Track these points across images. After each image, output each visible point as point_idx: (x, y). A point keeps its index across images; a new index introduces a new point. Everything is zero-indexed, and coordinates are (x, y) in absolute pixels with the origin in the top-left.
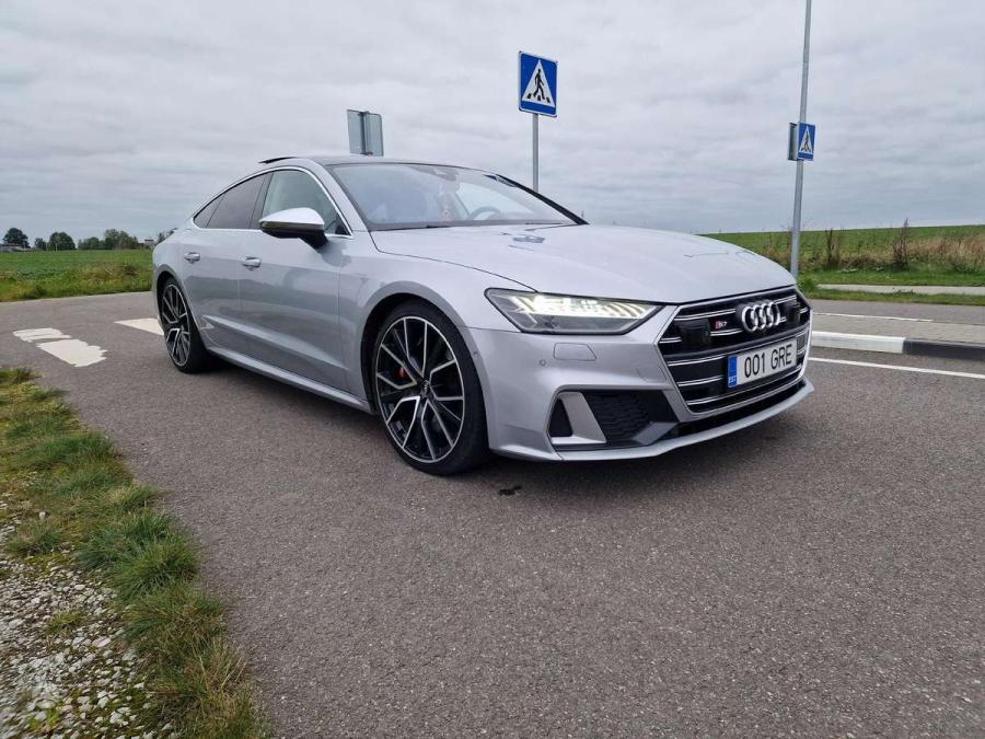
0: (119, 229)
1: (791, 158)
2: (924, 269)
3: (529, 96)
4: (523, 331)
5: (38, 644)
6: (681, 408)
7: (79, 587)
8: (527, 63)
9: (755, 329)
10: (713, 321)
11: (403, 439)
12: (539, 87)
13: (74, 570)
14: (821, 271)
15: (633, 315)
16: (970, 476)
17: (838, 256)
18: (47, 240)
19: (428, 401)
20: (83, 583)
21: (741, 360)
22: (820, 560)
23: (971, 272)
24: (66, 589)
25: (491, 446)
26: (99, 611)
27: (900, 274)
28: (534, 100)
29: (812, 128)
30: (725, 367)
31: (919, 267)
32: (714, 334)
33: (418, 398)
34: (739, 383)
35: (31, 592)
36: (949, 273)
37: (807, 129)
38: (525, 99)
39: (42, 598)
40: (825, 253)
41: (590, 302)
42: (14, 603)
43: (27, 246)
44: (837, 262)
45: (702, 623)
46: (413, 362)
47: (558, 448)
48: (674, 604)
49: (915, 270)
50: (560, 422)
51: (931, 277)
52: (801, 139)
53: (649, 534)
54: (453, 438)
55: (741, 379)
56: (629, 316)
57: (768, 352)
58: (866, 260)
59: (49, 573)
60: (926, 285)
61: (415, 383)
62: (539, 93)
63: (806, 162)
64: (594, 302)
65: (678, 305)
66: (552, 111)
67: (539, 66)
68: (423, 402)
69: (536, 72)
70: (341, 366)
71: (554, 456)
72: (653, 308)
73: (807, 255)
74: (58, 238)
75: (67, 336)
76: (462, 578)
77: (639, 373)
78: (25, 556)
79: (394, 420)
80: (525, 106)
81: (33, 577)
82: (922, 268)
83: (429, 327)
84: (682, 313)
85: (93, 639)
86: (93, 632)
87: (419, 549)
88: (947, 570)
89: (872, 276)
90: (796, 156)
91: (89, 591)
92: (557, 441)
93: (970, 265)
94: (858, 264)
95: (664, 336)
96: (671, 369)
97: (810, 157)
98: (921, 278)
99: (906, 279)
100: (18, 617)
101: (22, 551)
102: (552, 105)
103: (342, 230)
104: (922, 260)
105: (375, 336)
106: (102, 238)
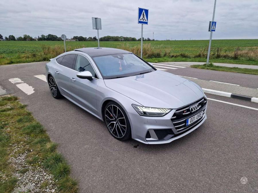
0: (27, 35)
1: (209, 31)
2: (242, 59)
3: (141, 20)
4: (140, 115)
5: (40, 191)
6: (175, 132)
7: (45, 174)
8: (141, 10)
9: (193, 111)
10: (183, 111)
11: (112, 131)
12: (143, 17)
13: (43, 168)
14: (215, 58)
15: (165, 112)
16: (239, 145)
17: (220, 54)
18: (8, 37)
19: (117, 124)
20: (45, 173)
21: (189, 120)
22: (203, 171)
23: (254, 61)
24: (42, 174)
25: (132, 138)
26: (50, 181)
27: (235, 60)
28: (142, 21)
29: (215, 23)
30: (186, 122)
31: (241, 59)
32: (184, 114)
33: (115, 122)
34: (189, 124)
35: (35, 175)
36: (248, 60)
37: (214, 23)
38: (140, 20)
39: (38, 177)
40: (217, 53)
41: (156, 109)
42: (32, 178)
43: (3, 39)
44: (219, 56)
45: (177, 190)
46: (114, 115)
47: (147, 141)
48: (172, 184)
49: (239, 59)
50: (148, 135)
51: (243, 62)
52: (212, 25)
53: (167, 162)
54: (124, 134)
55: (189, 123)
56: (164, 112)
57: (196, 116)
58: (227, 56)
59: (37, 169)
60: (242, 64)
61: (114, 119)
62: (144, 19)
63: (213, 32)
64: (157, 109)
65: (176, 109)
66: (146, 23)
67: (144, 11)
68: (116, 123)
69: (143, 13)
70: (97, 110)
71: (147, 143)
72: (170, 110)
73: (212, 53)
74: (11, 37)
75: (23, 82)
76: (127, 175)
77: (166, 126)
78: (31, 164)
79: (109, 126)
80: (140, 22)
81: (34, 170)
82: (241, 58)
83: (118, 109)
84: (176, 111)
85: (51, 189)
86: (51, 188)
87: (117, 165)
88: (229, 175)
89: (228, 60)
90: (211, 30)
91: (47, 175)
92: (147, 139)
93: (254, 59)
94: (225, 57)
95: (172, 117)
96: (173, 124)
97: (214, 31)
98: (241, 62)
99: (237, 62)
100: (33, 183)
101: (30, 163)
102: (147, 21)
103: (96, 76)
104: (241, 56)
105: (105, 107)
106: (23, 37)
